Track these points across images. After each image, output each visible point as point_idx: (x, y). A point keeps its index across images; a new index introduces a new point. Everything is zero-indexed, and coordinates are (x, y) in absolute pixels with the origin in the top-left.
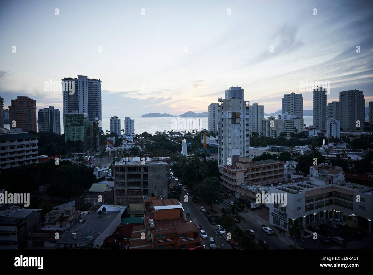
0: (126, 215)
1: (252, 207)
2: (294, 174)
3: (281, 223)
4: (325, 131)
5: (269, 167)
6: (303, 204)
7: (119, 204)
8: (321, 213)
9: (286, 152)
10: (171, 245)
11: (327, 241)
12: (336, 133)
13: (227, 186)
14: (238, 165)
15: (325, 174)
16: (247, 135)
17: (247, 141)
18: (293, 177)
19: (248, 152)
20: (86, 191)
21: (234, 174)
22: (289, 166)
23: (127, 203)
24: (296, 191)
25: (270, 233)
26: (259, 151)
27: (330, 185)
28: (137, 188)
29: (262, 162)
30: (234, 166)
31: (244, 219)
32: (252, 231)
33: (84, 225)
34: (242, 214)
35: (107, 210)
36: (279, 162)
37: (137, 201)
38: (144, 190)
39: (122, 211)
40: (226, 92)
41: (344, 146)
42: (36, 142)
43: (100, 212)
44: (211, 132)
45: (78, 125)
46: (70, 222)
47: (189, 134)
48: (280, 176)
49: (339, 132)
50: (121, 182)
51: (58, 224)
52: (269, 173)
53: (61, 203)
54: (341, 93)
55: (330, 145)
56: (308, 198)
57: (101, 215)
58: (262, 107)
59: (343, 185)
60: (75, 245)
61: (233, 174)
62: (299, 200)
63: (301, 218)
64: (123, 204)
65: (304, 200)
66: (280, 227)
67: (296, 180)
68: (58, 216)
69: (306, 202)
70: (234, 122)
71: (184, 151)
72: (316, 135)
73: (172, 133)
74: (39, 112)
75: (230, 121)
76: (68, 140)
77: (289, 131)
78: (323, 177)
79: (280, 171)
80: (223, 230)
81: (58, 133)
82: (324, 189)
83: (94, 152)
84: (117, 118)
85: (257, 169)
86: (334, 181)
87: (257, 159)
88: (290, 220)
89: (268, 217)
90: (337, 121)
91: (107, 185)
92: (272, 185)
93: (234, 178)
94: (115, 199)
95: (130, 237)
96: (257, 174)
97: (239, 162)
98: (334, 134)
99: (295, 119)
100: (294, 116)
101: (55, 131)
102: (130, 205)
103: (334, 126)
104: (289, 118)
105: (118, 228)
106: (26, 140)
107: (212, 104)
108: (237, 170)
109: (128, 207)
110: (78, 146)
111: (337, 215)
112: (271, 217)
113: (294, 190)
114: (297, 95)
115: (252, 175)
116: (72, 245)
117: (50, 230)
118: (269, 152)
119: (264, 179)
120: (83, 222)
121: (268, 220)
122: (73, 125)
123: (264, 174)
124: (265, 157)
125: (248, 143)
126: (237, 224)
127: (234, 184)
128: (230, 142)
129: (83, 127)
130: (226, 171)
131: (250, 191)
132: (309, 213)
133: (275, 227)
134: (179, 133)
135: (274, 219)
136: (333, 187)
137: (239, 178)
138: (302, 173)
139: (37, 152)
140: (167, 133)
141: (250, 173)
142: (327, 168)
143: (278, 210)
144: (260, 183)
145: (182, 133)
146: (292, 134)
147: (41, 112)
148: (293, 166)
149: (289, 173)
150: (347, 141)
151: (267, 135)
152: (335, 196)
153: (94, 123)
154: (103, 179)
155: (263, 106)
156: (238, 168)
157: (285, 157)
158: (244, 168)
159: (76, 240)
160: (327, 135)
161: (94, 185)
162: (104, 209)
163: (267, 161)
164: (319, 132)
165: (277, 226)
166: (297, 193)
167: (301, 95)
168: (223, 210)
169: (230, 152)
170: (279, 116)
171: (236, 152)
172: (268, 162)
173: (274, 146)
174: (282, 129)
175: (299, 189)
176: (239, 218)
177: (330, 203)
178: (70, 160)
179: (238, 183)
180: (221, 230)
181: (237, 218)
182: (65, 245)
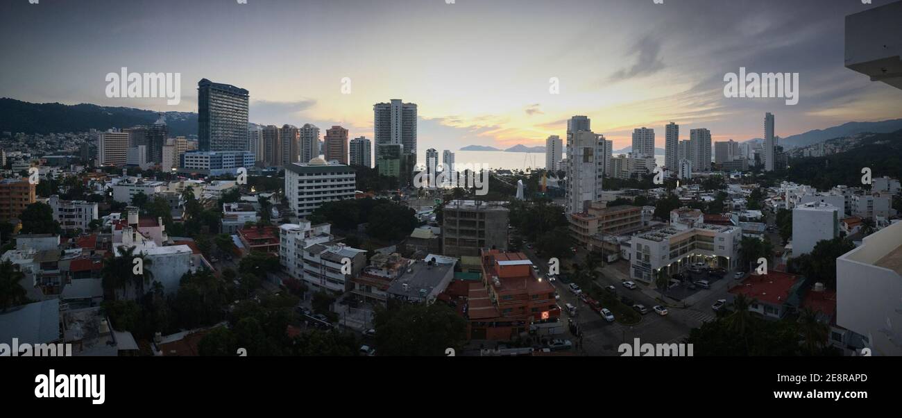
0: (457, 268)
1: (609, 261)
2: (652, 220)
3: (644, 275)
4: (678, 172)
5: (625, 214)
6: (668, 252)
7: (448, 255)
8: (684, 260)
9: (642, 196)
10: (520, 308)
11: (693, 286)
12: (688, 174)
13: (577, 238)
14: (590, 212)
15: (686, 218)
16: (600, 177)
17: (599, 183)
18: (652, 223)
19: (600, 196)
20: (407, 236)
21: (586, 223)
22: (645, 212)
23: (458, 255)
24: (660, 238)
25: (633, 287)
26: (611, 195)
27: (693, 229)
28: (471, 238)
29: (617, 207)
30: (585, 213)
31: (603, 275)
32: (612, 287)
33: (412, 276)
34: (598, 269)
35: (437, 261)
36: (635, 208)
37: (470, 254)
38: (480, 241)
39: (454, 264)
40: (568, 121)
41: (696, 188)
42: (354, 175)
43: (430, 263)
44: (550, 171)
45: (391, 158)
46: (398, 270)
47: (522, 173)
48: (637, 223)
49: (691, 173)
50: (451, 229)
51: (385, 270)
52: (625, 220)
53: (383, 246)
54: (691, 130)
55: (685, 187)
56: (671, 245)
57: (431, 267)
58: (610, 142)
59: (704, 228)
60: (407, 297)
61: (584, 222)
62: (664, 248)
63: (665, 268)
64: (453, 256)
65: (668, 248)
66: (642, 280)
67: (657, 227)
68: (384, 261)
69: (671, 249)
70: (586, 160)
71: (519, 194)
72: (669, 176)
73: (500, 172)
74: (351, 143)
75: (582, 159)
76: (382, 175)
77: (641, 171)
78: (685, 221)
79: (637, 218)
80: (578, 289)
81: (368, 166)
82: (687, 233)
83: (409, 190)
84: (434, 150)
85: (613, 216)
86: (695, 224)
87: (610, 204)
88: (655, 270)
89: (629, 270)
90: (688, 161)
91: (431, 232)
92: (634, 234)
93: (587, 227)
94: (444, 250)
95: (467, 296)
96: (613, 223)
97: (592, 209)
98: (686, 175)
99: (647, 158)
100: (646, 155)
101: (365, 164)
102: (462, 257)
103: (686, 166)
104: (640, 156)
105: (451, 284)
106: (338, 174)
107: (551, 136)
108: (590, 218)
109: (460, 260)
110: (392, 183)
111: (699, 260)
112: (632, 271)
113: (658, 238)
114: (648, 130)
115: (607, 224)
116: (403, 296)
117: (376, 276)
118: (622, 197)
119: (620, 228)
120: (412, 272)
121: (629, 274)
122: (386, 158)
123: (620, 221)
124: (619, 202)
125: (600, 186)
126: (593, 281)
127: (586, 234)
128: (581, 184)
129: (398, 160)
130: (577, 220)
131: (606, 242)
132: (673, 261)
133: (636, 280)
134: (508, 172)
135: (636, 272)
136: (695, 231)
137: (593, 227)
138: (660, 218)
139: (354, 187)
140: (495, 172)
141: (605, 222)
142: (688, 211)
143: (641, 261)
144: (615, 232)
145: (512, 171)
146: (643, 175)
147: (352, 143)
148: (650, 212)
149: (646, 220)
150: (699, 182)
151: (616, 177)
152: (698, 240)
153: (410, 157)
154: (425, 223)
155: (612, 141)
156: (591, 216)
157: (642, 202)
158: (598, 215)
159: (407, 292)
160: (680, 176)
161: (416, 229)
162: (434, 259)
163: (623, 206)
164: (672, 173)
165: (639, 279)
166: (662, 240)
167: (652, 130)
168: (575, 266)
169: (581, 197)
170: (630, 153)
171: (588, 196)
172: (624, 209)
173: (627, 189)
174: (632, 170)
175: (662, 236)
176: (597, 274)
177: (693, 247)
178: (386, 197)
179: (591, 233)
180: (576, 289)
181: (594, 274)
182: (396, 295)
